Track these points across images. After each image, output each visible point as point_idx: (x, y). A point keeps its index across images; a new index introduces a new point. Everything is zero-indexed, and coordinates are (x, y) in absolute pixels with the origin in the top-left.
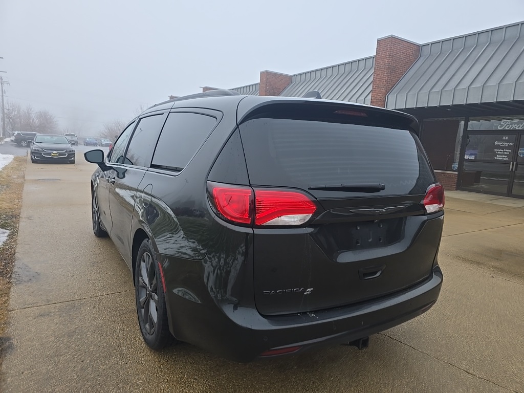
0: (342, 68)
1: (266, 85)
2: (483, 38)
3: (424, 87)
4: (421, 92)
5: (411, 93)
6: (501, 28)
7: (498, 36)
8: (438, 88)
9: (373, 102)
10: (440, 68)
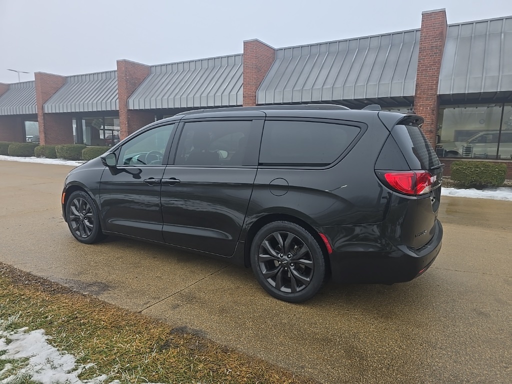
0: (205, 63)
1: (126, 74)
2: (323, 48)
3: (287, 86)
4: (285, 90)
5: (277, 90)
6: (335, 42)
7: (334, 48)
8: (298, 88)
9: (246, 97)
10: (295, 71)
